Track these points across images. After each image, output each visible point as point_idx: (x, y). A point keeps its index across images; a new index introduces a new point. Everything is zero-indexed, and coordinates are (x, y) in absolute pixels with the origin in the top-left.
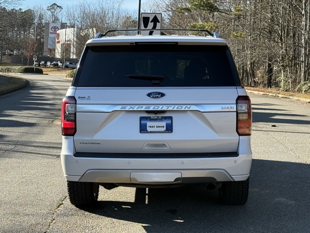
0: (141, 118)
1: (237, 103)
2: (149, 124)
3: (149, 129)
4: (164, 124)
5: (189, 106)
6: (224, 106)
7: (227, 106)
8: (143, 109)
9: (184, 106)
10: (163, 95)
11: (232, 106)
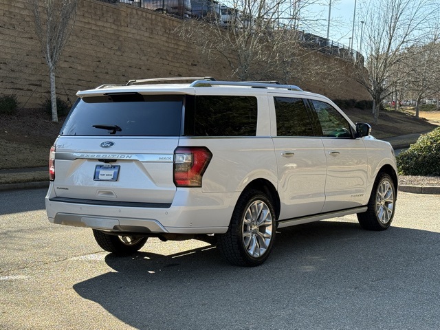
0: (97, 166)
1: (175, 154)
2: (102, 172)
3: (100, 177)
4: (112, 172)
5: (130, 155)
6: (161, 156)
7: (164, 156)
8: (95, 157)
9: (126, 155)
10: (112, 144)
11: (170, 156)
